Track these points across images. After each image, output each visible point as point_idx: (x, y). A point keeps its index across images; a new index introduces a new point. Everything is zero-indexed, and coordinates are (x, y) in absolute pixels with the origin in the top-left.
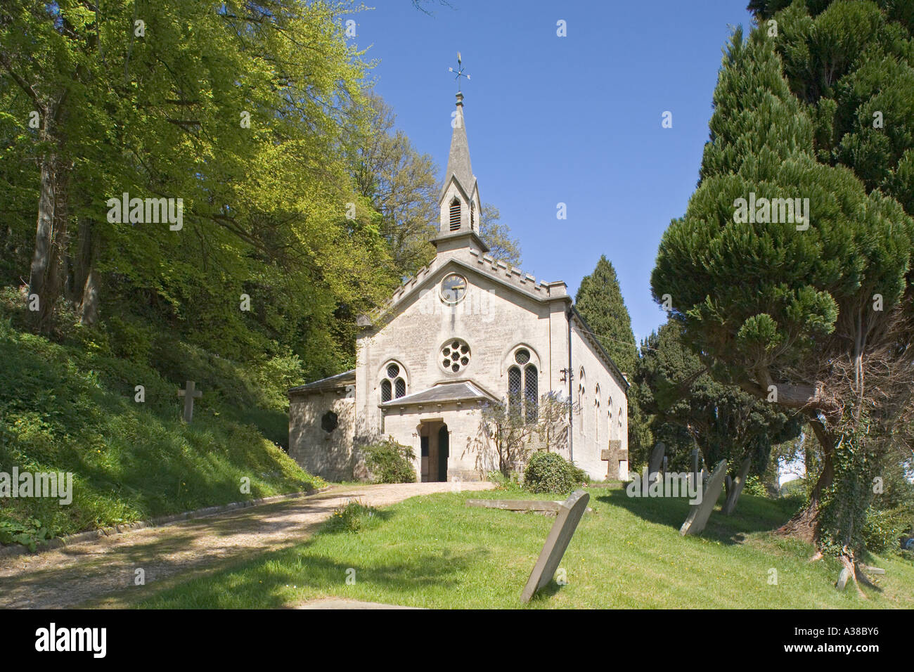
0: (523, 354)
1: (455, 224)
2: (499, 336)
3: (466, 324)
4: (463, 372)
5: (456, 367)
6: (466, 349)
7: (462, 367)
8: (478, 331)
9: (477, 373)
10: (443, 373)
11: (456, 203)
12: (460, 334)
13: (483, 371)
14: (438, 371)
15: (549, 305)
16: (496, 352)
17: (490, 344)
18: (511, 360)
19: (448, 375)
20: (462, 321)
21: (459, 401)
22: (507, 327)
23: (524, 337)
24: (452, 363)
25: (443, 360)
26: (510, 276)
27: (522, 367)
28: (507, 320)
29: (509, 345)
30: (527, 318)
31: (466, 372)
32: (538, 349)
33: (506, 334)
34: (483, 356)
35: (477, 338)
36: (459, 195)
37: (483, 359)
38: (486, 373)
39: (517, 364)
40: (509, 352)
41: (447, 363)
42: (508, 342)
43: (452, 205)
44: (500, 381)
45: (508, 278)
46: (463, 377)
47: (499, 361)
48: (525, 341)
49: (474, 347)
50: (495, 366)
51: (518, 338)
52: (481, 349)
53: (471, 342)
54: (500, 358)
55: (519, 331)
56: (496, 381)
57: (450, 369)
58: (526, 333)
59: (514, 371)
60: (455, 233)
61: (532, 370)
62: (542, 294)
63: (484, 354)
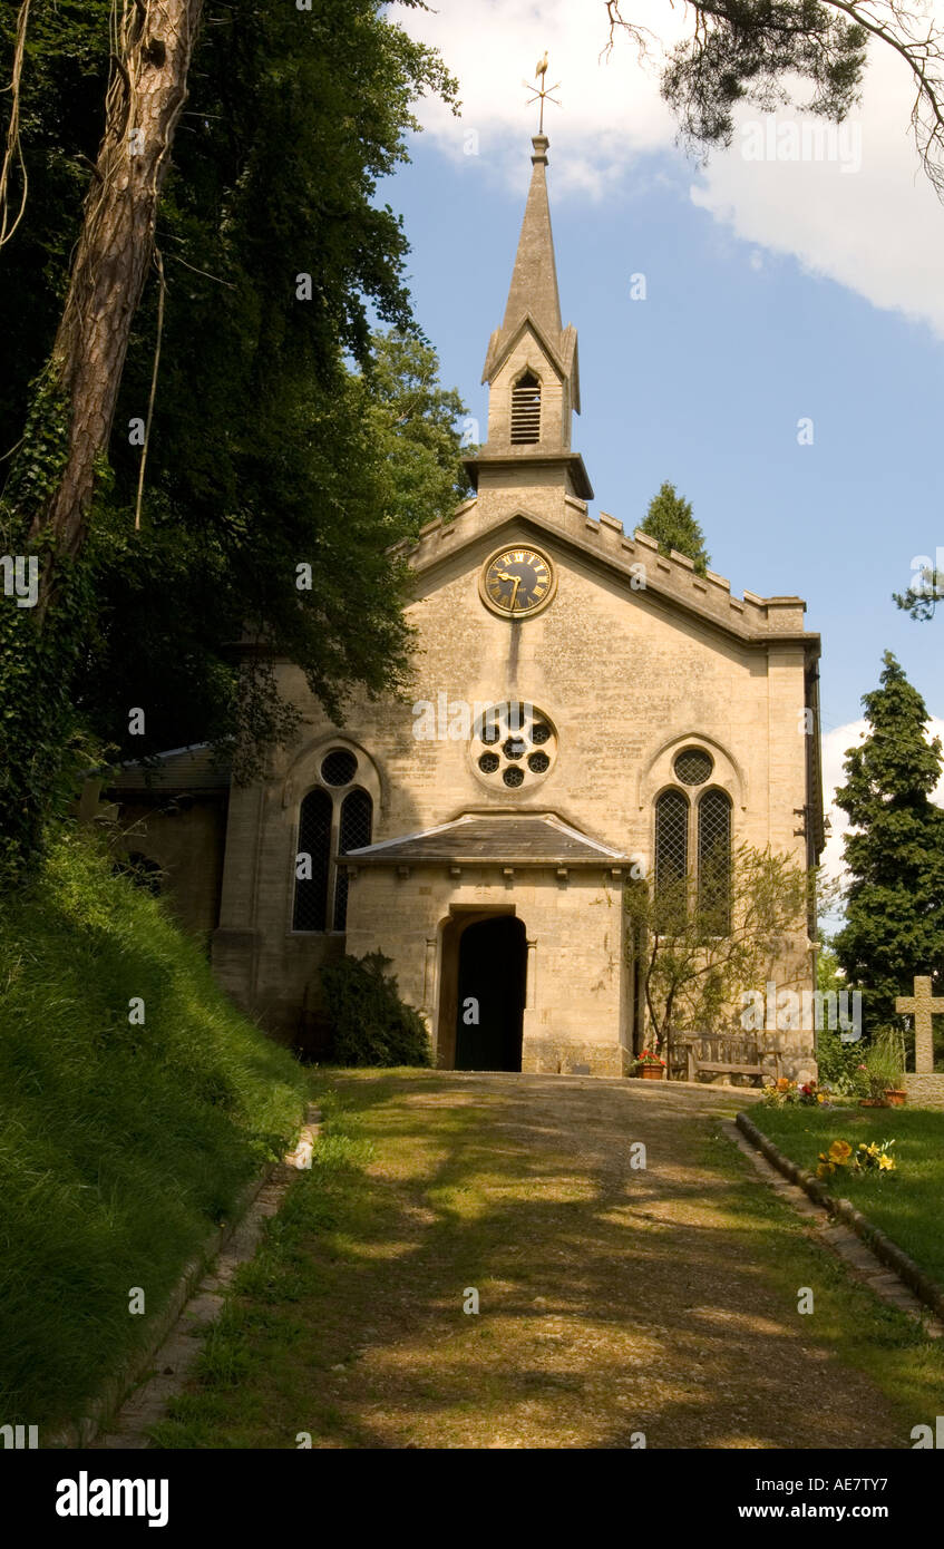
0: (694, 759)
1: (524, 429)
2: (635, 710)
3: (547, 672)
4: (535, 789)
5: (513, 776)
6: (544, 730)
7: (530, 778)
8: (580, 692)
9: (573, 797)
10: (481, 786)
11: (529, 380)
12: (532, 692)
13: (590, 792)
14: (469, 780)
15: (766, 649)
16: (627, 748)
17: (611, 726)
18: (665, 775)
19: (493, 793)
20: (539, 662)
21: (564, 865)
22: (654, 692)
23: (699, 720)
24: (504, 763)
25: (479, 754)
26: (667, 571)
27: (693, 792)
28: (657, 675)
29: (660, 736)
30: (709, 674)
31: (545, 791)
32: (735, 751)
33: (655, 708)
34: (591, 756)
35: (579, 710)
36: (541, 365)
37: (591, 763)
38: (599, 797)
39: (679, 783)
40: (662, 751)
41: (488, 762)
42: (660, 727)
43: (520, 384)
44: (634, 822)
45: (660, 572)
46: (537, 801)
47: (634, 772)
48: (704, 729)
49: (568, 729)
50: (620, 781)
51: (683, 720)
52: (587, 737)
53: (559, 716)
54: (639, 764)
55: (688, 704)
56: (625, 820)
57: (496, 778)
58: (703, 710)
59: (670, 800)
60: (526, 451)
61: (718, 801)
62: (747, 621)
63: (595, 751)
